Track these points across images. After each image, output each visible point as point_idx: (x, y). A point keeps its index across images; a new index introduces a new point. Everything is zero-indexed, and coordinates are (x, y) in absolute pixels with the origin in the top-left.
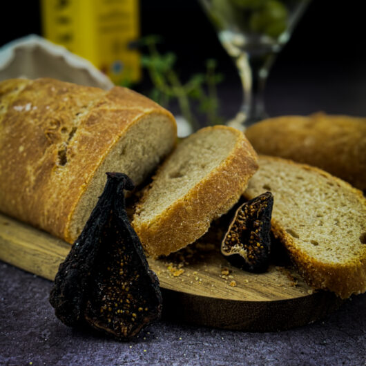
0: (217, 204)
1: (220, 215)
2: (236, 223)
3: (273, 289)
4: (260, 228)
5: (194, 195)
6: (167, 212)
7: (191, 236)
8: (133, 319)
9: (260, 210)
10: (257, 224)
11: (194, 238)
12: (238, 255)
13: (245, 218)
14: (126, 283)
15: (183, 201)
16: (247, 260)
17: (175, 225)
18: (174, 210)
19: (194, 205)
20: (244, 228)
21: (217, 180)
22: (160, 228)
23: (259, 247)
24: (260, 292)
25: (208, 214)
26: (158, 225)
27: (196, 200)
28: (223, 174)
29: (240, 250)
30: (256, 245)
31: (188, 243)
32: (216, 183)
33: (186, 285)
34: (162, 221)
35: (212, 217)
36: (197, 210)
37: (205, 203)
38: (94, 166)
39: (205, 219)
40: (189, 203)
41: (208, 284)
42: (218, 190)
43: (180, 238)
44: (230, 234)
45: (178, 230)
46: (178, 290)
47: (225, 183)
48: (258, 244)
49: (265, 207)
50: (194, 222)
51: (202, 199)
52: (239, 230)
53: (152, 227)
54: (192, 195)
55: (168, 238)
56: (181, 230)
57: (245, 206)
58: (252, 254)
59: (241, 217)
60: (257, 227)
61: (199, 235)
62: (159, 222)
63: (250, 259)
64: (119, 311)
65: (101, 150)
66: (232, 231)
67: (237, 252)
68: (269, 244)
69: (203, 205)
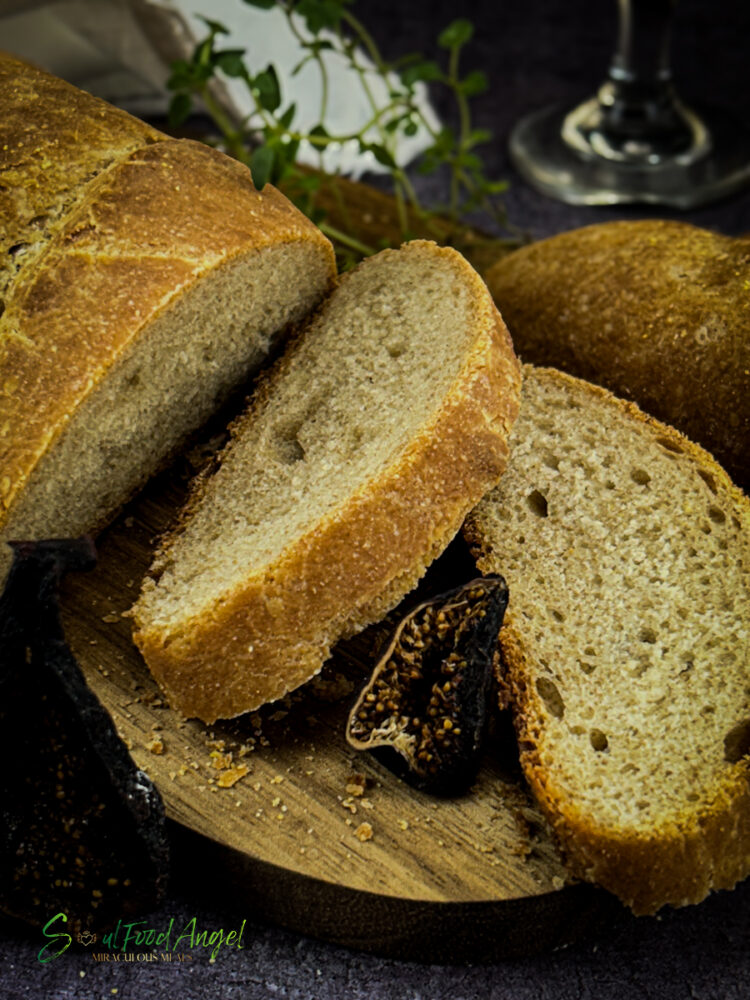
0: (354, 596)
1: (359, 628)
2: (395, 657)
3: (465, 858)
4: (459, 677)
5: (296, 566)
6: (215, 609)
7: (275, 681)
8: (95, 905)
9: (463, 625)
10: (451, 667)
11: (281, 688)
12: (390, 749)
13: (421, 644)
14: (72, 822)
15: (260, 583)
16: (413, 764)
17: (234, 649)
18: (235, 607)
19: (291, 597)
20: (415, 674)
21: (367, 522)
22: (193, 653)
23: (449, 732)
24: (425, 867)
25: (328, 624)
26: (188, 643)
27: (299, 581)
28: (388, 503)
29: (397, 735)
30: (442, 726)
31: (264, 701)
32: (360, 532)
33: (243, 823)
34: (199, 635)
35: (339, 632)
36: (296, 611)
37: (320, 594)
38: (28, 458)
39: (317, 637)
40: (278, 590)
41: (300, 823)
42: (365, 554)
43: (244, 685)
44: (376, 690)
45: (241, 662)
46: (217, 836)
47: (389, 530)
48: (448, 723)
49: (478, 617)
50: (287, 643)
51: (314, 578)
52: (401, 679)
53: (173, 646)
54: (289, 567)
55: (214, 680)
56: (247, 664)
57: (424, 611)
58: (428, 749)
59: (410, 640)
60: (449, 676)
61: (295, 680)
62: (193, 636)
63: (421, 762)
64: (58, 883)
65: (52, 408)
66: (381, 682)
67: (388, 742)
68: (479, 724)
69: (315, 599)
